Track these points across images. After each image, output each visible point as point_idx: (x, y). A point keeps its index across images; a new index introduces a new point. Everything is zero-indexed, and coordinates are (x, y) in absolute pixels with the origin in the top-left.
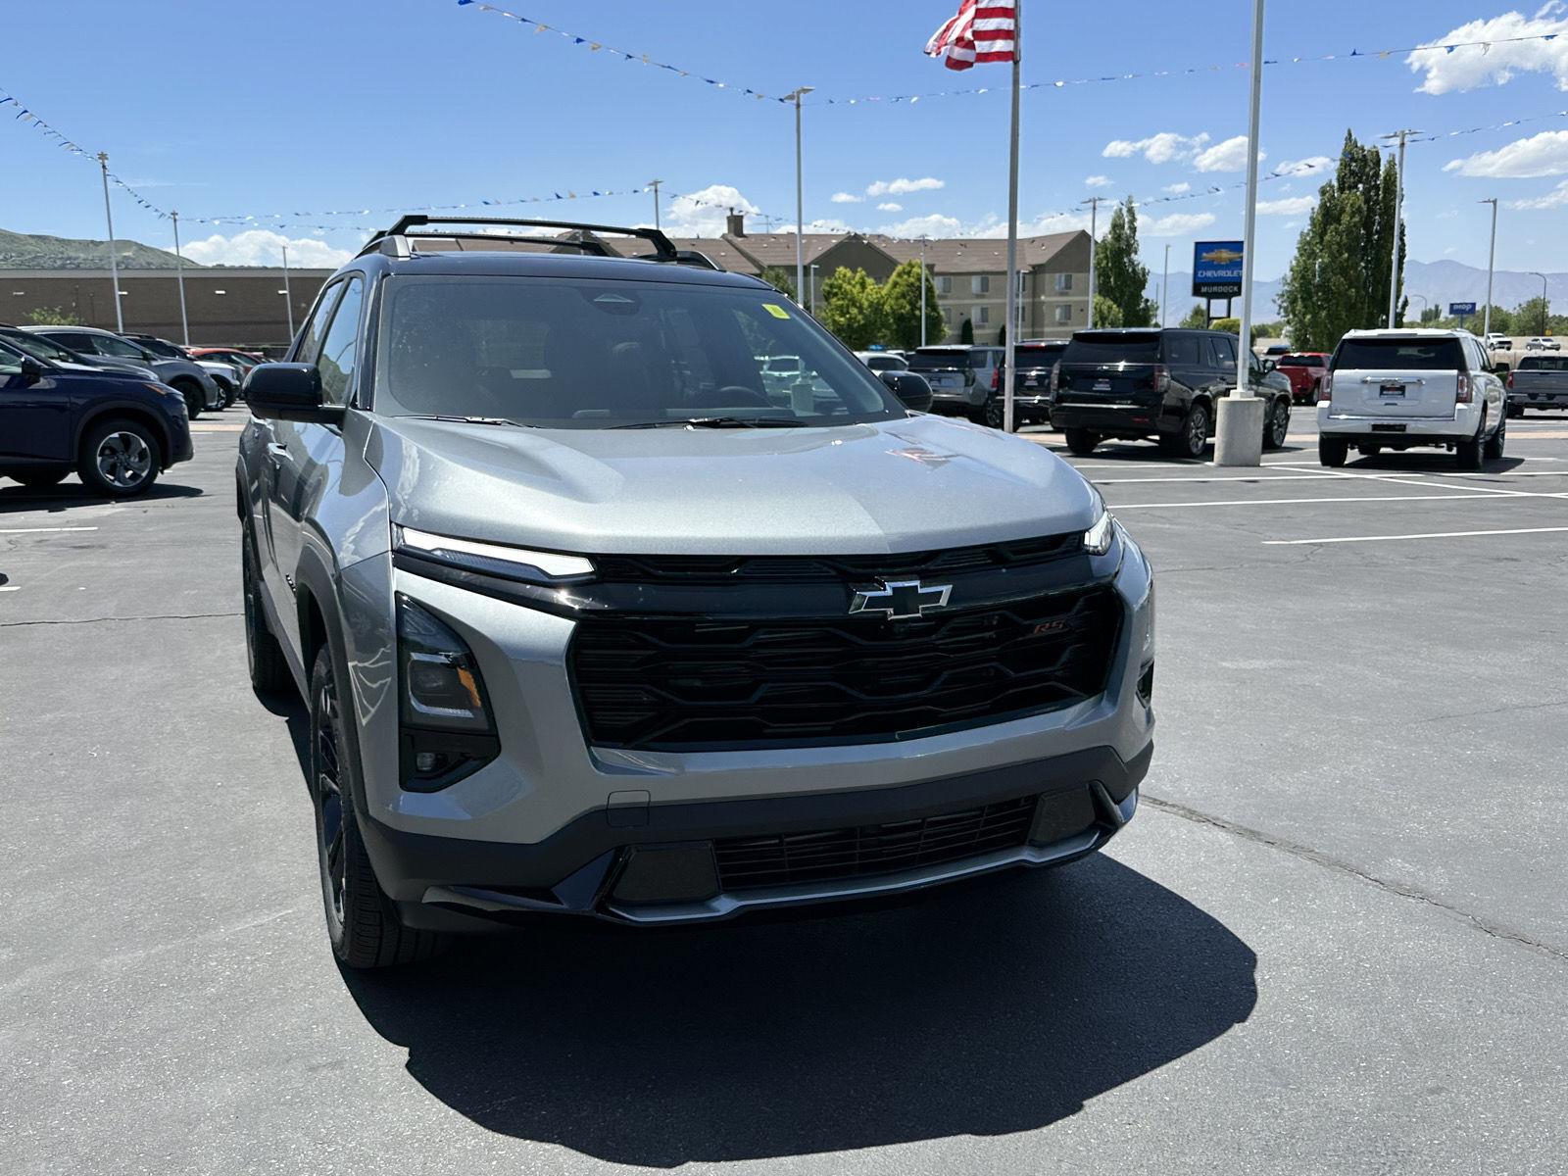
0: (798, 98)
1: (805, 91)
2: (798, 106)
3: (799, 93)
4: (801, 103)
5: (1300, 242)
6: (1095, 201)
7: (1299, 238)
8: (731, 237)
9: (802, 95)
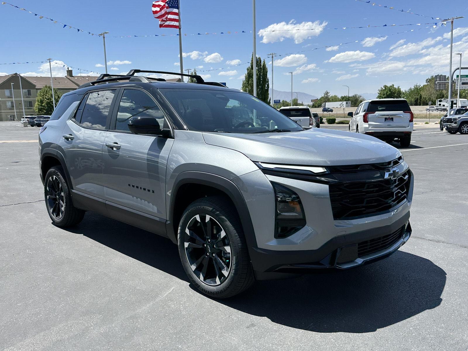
0: (104, 35)
1: (106, 33)
2: (104, 37)
3: (104, 33)
4: (105, 37)
5: (243, 83)
6: (188, 70)
7: (243, 82)
8: (69, 77)
9: (105, 34)
